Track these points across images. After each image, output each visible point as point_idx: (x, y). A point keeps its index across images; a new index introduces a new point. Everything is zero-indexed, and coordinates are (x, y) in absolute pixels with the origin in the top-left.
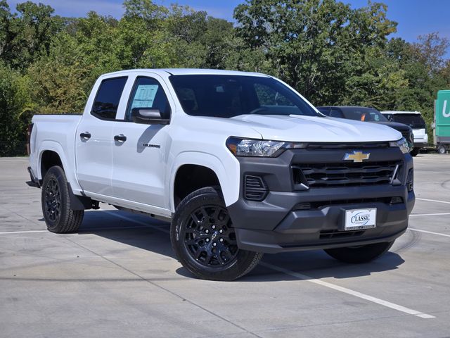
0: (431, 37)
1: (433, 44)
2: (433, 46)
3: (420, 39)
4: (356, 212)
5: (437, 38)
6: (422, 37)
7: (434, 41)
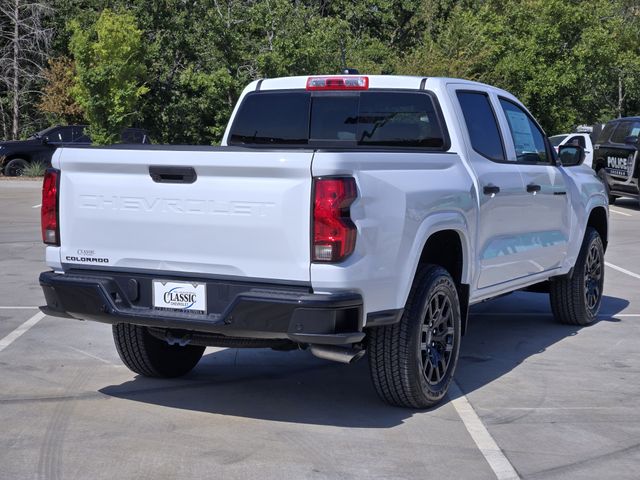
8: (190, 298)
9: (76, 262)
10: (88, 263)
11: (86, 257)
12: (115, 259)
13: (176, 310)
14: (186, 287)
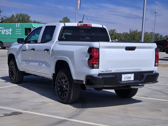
8: (130, 78)
9: (103, 72)
10: (107, 72)
11: (106, 71)
12: (114, 70)
13: (127, 81)
14: (129, 75)
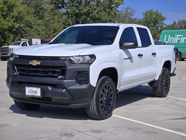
0: (128, 8)
1: (129, 11)
2: (128, 12)
3: (123, 9)
4: (30, 88)
5: (130, 9)
6: (124, 8)
7: (129, 10)
